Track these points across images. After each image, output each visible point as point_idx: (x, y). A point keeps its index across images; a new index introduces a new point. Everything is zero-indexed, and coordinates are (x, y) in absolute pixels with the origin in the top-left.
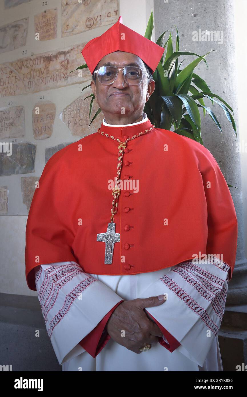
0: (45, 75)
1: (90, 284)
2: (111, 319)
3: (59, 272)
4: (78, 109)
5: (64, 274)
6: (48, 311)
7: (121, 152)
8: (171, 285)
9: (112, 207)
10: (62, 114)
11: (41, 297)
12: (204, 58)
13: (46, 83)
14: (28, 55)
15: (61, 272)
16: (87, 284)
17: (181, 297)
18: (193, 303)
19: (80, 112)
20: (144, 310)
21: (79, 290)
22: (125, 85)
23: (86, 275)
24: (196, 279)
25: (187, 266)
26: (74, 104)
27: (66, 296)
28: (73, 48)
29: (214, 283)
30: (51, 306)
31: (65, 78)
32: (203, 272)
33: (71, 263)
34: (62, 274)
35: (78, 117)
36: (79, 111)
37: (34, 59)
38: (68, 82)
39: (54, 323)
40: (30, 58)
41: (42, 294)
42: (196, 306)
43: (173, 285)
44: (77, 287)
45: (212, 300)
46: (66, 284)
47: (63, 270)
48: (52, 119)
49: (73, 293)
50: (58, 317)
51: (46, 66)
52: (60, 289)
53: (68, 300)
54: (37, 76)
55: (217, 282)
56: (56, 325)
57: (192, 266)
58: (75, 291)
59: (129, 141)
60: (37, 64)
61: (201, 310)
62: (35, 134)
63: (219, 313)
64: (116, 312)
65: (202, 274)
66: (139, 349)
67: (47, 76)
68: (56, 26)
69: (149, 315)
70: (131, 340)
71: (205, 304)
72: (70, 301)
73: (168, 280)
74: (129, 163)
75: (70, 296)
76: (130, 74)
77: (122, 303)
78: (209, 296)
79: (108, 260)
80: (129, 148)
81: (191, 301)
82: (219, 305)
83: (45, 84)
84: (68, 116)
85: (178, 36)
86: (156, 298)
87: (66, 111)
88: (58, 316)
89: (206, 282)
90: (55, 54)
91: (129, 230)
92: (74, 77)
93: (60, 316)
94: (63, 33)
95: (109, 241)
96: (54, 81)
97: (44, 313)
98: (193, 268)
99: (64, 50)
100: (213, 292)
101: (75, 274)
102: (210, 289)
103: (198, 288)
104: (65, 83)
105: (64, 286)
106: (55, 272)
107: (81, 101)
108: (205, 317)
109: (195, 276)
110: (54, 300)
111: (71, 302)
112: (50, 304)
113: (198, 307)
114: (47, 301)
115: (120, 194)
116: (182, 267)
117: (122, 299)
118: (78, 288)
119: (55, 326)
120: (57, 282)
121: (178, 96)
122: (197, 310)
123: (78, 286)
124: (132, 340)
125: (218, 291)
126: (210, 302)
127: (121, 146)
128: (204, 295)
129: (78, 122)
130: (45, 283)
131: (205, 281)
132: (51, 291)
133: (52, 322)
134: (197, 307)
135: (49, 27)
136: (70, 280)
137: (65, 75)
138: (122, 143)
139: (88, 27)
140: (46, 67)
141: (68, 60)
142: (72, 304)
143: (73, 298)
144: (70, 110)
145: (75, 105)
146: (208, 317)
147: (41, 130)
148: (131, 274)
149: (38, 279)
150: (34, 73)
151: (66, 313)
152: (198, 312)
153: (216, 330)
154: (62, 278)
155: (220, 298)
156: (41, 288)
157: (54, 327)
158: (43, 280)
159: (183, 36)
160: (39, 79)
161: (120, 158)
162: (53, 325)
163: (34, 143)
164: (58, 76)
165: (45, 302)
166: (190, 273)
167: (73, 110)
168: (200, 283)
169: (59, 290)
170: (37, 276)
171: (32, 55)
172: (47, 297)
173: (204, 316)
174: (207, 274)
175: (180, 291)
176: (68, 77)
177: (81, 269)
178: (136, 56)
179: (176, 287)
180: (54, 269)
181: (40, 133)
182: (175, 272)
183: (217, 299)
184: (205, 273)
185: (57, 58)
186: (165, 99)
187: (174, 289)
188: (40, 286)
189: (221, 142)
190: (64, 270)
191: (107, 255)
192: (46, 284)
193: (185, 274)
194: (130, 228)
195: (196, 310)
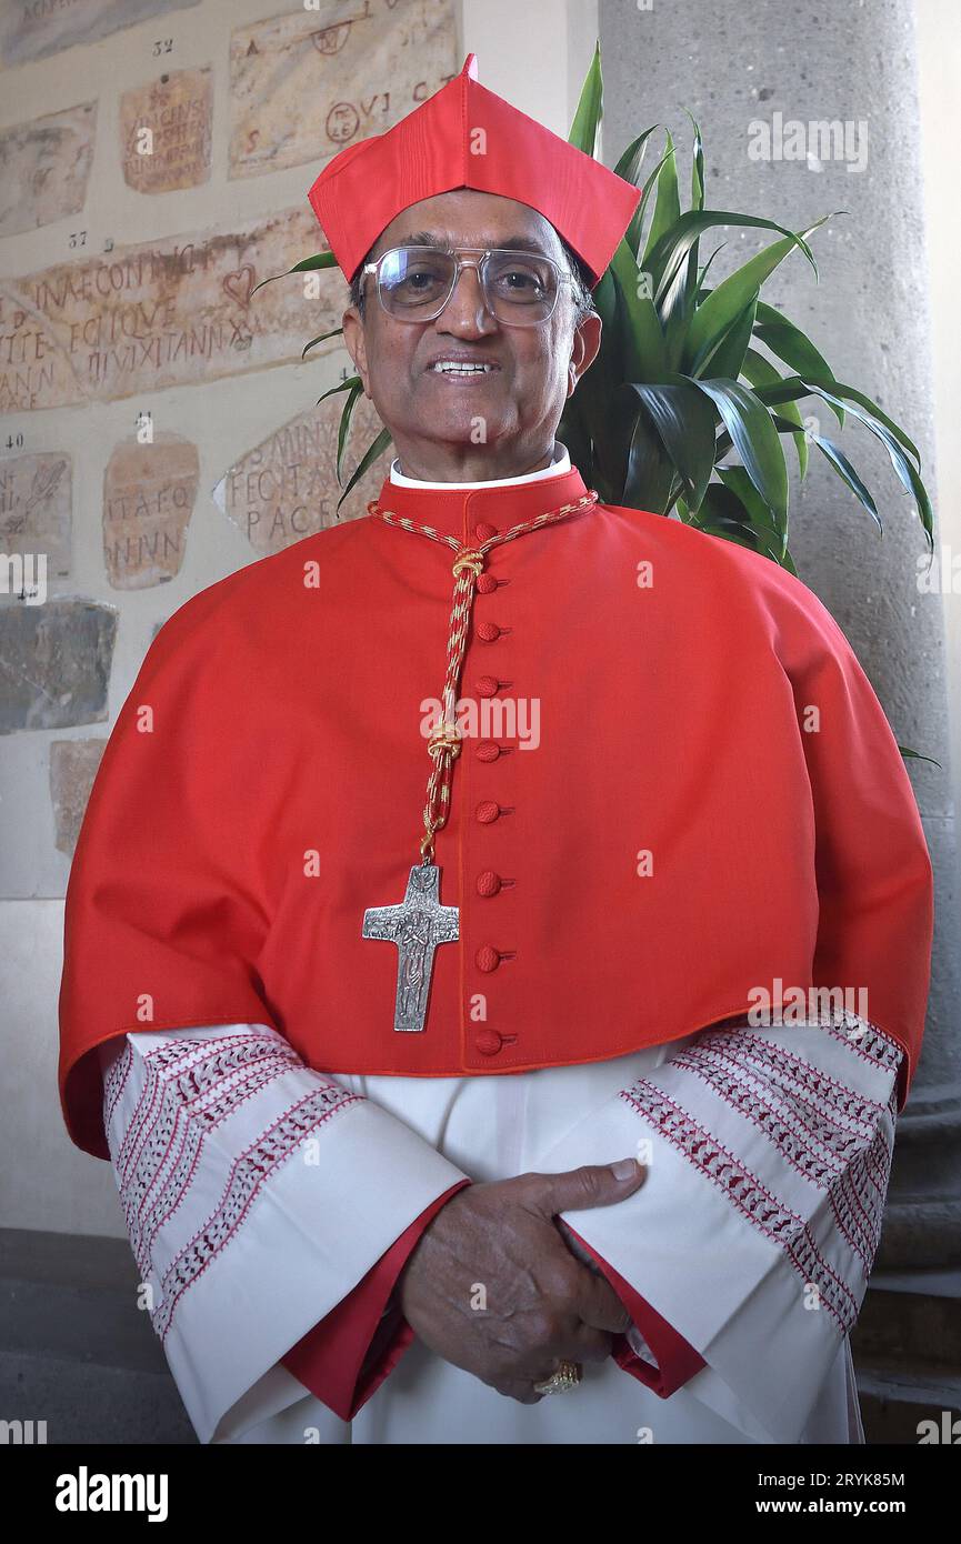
0: (157, 329)
1: (333, 1113)
2: (420, 1256)
3: (202, 1065)
4: (290, 464)
5: (227, 1070)
6: (156, 1230)
7: (463, 586)
8: (665, 1119)
9: (427, 800)
10: (223, 487)
11: (129, 1172)
12: (803, 238)
13: (164, 360)
14: (93, 250)
15: (211, 1063)
16: (319, 1114)
17: (708, 1167)
18: (757, 1195)
19: (295, 477)
20: (557, 1220)
21: (287, 1136)
22: (486, 324)
23: (315, 1076)
24: (767, 1095)
25: (732, 1045)
26: (274, 443)
27: (234, 1163)
28: (272, 222)
29: (841, 1115)
30: (167, 1207)
31: (241, 339)
32: (795, 1071)
33: (254, 1030)
34: (215, 1072)
35: (291, 497)
36: (295, 473)
37: (116, 266)
38: (249, 357)
39: (181, 1275)
40: (101, 263)
41: (133, 1160)
42: (767, 1206)
43: (676, 1119)
44: (279, 1123)
45: (831, 1186)
46: (233, 1112)
47: (221, 1054)
48: (184, 504)
49: (260, 1151)
50: (196, 1253)
51: (161, 289)
52: (209, 1130)
53: (239, 1177)
54: (125, 332)
55: (851, 1111)
56: (188, 1285)
57: (753, 1045)
58: (272, 1141)
59: (494, 546)
60: (128, 283)
61: (787, 1222)
62: (111, 568)
63: (860, 1240)
64: (440, 1225)
65: (791, 1075)
66: (533, 1383)
67: (165, 334)
68: (206, 137)
69: (574, 1239)
70: (499, 1343)
71: (804, 1197)
72: (249, 1180)
73: (655, 1100)
74: (497, 633)
75: (251, 1161)
76: (505, 282)
77: (466, 1193)
78: (820, 1166)
79: (410, 1015)
80: (498, 572)
81: (746, 1184)
82: (860, 1208)
83: (159, 365)
84: (248, 493)
85: (700, 152)
86: (606, 1171)
87: (241, 473)
88: (196, 1249)
89: (808, 1107)
90: (199, 246)
91: (497, 892)
92: (275, 336)
93: (206, 1247)
94: (234, 162)
95: (415, 937)
96: (192, 353)
97: (138, 1242)
98: (754, 1053)
99: (237, 231)
100: (838, 1150)
101: (271, 1072)
102: (826, 1139)
103: (775, 1133)
104: (237, 361)
105: (225, 1120)
106: (187, 1062)
107: (302, 434)
108: (802, 1254)
109: (762, 1083)
110: (182, 1180)
111: (253, 1184)
112: (164, 1200)
113: (777, 1212)
114: (151, 1187)
115: (460, 750)
116: (710, 1050)
117: (464, 1177)
118: (282, 1130)
119: (184, 1288)
120: (198, 1103)
121: (698, 383)
122: (771, 1224)
123: (284, 1120)
124: (504, 1345)
125: (856, 1146)
126: (824, 1191)
127: (464, 563)
128: (801, 1162)
129: (288, 515)
130: (146, 1112)
131: (803, 1104)
132: (171, 1141)
133: (174, 1271)
134: (771, 1212)
135: (178, 141)
136: (248, 1096)
137: (237, 329)
138: (470, 553)
139: (337, 142)
140: (164, 300)
141: (252, 271)
142: (255, 1196)
143: (261, 1169)
144: (256, 468)
145: (278, 449)
146: (817, 1256)
147: (137, 548)
148: (498, 1071)
149: (114, 1096)
150: (114, 321)
151: (230, 1235)
152: (775, 1229)
153: (845, 1312)
154: (218, 1086)
155: (863, 1179)
156: (128, 1132)
157: (182, 1292)
158: (137, 1101)
159: (717, 175)
160: (134, 348)
161: (458, 612)
162: (179, 1286)
163: (107, 600)
164: (212, 332)
165: (142, 1190)
166: (743, 1072)
167: (271, 472)
168: (784, 1111)
169: (206, 1136)
170: (112, 1088)
171: (106, 251)
172: (152, 1170)
173: (802, 1249)
174: (813, 1078)
175: (702, 1143)
176: (250, 338)
177: (294, 1055)
178: (531, 210)
179: (687, 1128)
180: (181, 1054)
181: (132, 562)
182: (682, 1069)
183: (850, 1179)
184: (803, 1071)
185: (209, 263)
186: (645, 393)
187: (677, 1134)
188: (125, 1124)
189: (869, 600)
190: (224, 1056)
191: (406, 996)
192: (148, 1116)
193: (721, 1075)
194: (501, 885)
195: (767, 1224)
